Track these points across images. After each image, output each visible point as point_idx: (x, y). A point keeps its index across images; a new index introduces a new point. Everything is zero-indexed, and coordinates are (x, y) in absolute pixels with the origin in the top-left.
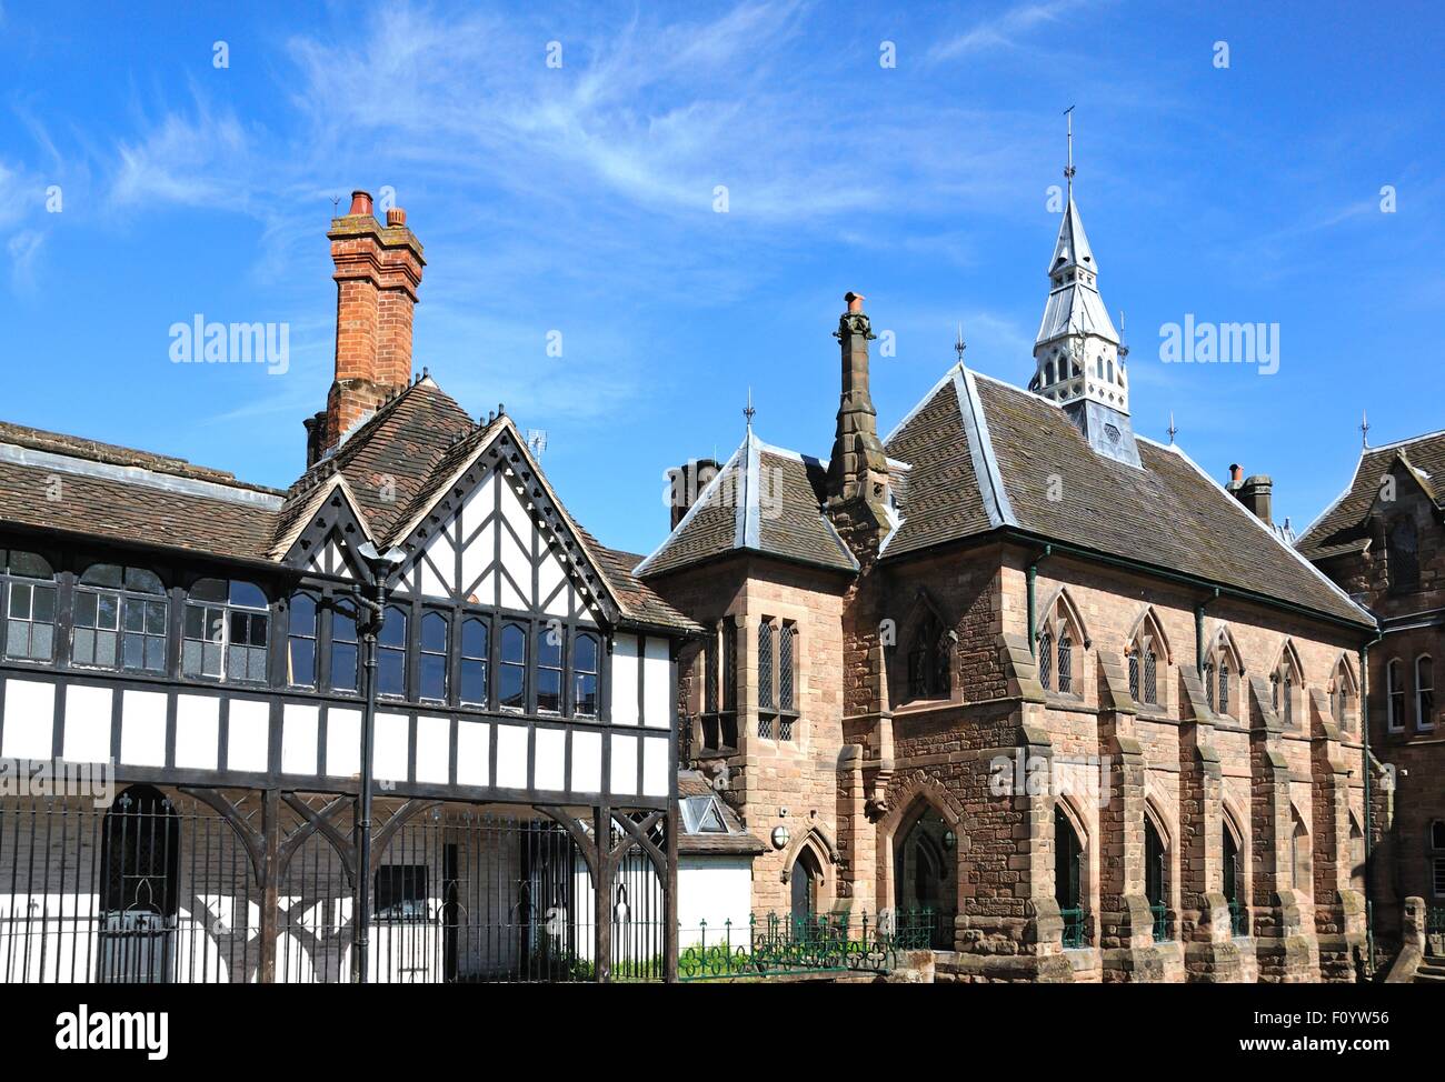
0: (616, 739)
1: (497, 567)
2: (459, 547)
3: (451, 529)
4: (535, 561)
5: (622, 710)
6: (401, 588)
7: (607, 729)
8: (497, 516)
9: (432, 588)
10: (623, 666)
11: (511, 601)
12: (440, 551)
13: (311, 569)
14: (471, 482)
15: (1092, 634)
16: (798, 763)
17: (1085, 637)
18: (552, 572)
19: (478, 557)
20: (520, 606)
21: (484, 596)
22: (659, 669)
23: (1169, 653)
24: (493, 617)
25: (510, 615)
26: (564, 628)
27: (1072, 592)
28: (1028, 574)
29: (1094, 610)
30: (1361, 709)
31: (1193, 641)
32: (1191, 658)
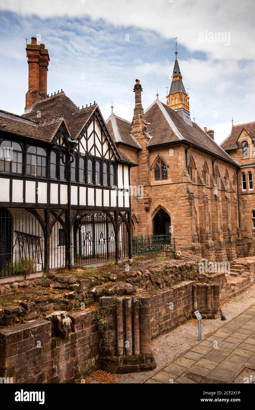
1: (95, 145)
2: (87, 139)
3: (85, 134)
4: (102, 144)
5: (120, 184)
6: (75, 150)
8: (94, 132)
9: (82, 151)
10: (120, 172)
11: (98, 155)
12: (83, 141)
13: (56, 144)
17: (195, 167)
18: (106, 147)
19: (91, 142)
20: (100, 156)
21: (93, 153)
22: (127, 173)
23: (208, 171)
24: (94, 159)
25: (98, 158)
26: (108, 162)
27: (193, 156)
28: (186, 152)
29: (196, 161)
30: (237, 185)
31: (212, 169)
32: (212, 173)
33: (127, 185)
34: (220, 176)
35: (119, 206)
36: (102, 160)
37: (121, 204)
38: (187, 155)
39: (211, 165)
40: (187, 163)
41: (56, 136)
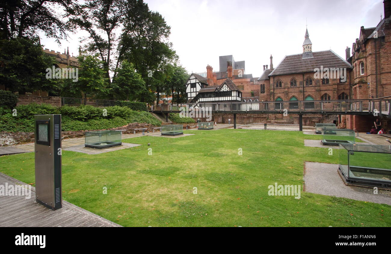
5: (233, 95)
6: (220, 91)
7: (232, 96)
9: (222, 91)
10: (233, 93)
12: (222, 89)
14: (223, 85)
15: (283, 81)
18: (228, 89)
19: (224, 89)
21: (225, 91)
22: (235, 93)
26: (229, 92)
27: (280, 78)
28: (274, 78)
29: (284, 79)
30: (349, 79)
31: (302, 79)
32: (302, 80)
33: (235, 95)
34: (313, 80)
36: (227, 92)
37: (233, 99)
38: (275, 79)
39: (302, 77)
40: (274, 82)
41: (216, 90)
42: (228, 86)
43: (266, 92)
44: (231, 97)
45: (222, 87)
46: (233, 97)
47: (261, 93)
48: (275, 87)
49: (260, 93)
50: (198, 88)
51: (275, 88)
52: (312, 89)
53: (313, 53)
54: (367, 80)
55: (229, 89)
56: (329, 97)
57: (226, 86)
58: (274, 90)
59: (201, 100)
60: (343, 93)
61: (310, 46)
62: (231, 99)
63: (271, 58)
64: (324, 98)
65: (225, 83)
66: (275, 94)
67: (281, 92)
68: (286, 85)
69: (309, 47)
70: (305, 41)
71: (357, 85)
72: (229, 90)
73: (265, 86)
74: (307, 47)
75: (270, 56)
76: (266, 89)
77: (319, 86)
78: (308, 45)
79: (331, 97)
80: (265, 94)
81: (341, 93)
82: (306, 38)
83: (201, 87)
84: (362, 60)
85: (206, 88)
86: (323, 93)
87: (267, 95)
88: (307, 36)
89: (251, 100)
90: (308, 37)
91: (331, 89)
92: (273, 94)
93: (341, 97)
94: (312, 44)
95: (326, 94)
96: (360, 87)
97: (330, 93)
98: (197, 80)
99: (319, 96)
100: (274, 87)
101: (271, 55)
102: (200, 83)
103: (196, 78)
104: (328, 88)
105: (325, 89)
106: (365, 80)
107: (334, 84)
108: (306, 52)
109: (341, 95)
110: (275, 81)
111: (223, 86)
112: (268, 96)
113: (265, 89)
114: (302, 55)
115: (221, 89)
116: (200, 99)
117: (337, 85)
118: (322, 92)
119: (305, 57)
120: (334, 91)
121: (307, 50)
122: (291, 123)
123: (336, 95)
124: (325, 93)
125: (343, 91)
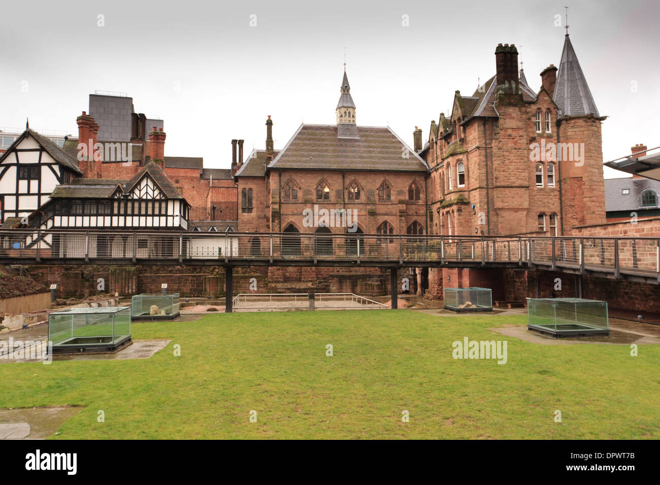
0: (168, 217)
1: (147, 193)
2: (140, 191)
3: (139, 187)
4: (154, 191)
5: (170, 212)
6: (130, 198)
7: (166, 216)
8: (147, 185)
9: (135, 197)
10: (170, 205)
11: (149, 198)
12: (137, 192)
13: (116, 197)
14: (141, 180)
16: (252, 218)
17: (300, 187)
18: (157, 192)
19: (143, 192)
20: (151, 198)
21: (144, 197)
22: (177, 205)
24: (147, 201)
25: (149, 200)
26: (160, 201)
27: (295, 178)
28: (280, 176)
29: (303, 180)
30: (425, 194)
31: (342, 184)
32: (341, 188)
33: (177, 212)
34: (363, 189)
35: (168, 225)
36: (154, 200)
37: (170, 224)
38: (282, 178)
39: (341, 180)
40: (280, 186)
41: (115, 194)
42: (155, 184)
43: (255, 210)
44: (163, 219)
45: (136, 187)
46: (170, 219)
47: (244, 210)
48: (284, 197)
49: (240, 211)
50: (49, 182)
51: (282, 201)
52: (361, 209)
53: (358, 128)
54: (470, 199)
55: (160, 193)
56: (391, 230)
57: (150, 184)
58: (280, 206)
59: (60, 221)
60: (415, 223)
61: (351, 110)
62: (163, 224)
63: (269, 123)
64: (382, 231)
65: (147, 176)
66: (282, 217)
67: (296, 212)
68: (307, 195)
69: (349, 113)
70: (342, 98)
71: (455, 208)
72: (158, 198)
73: (254, 195)
74: (347, 112)
75: (267, 118)
76: (256, 201)
77: (374, 204)
78: (349, 109)
79: (395, 229)
80: (254, 214)
81: (412, 222)
82: (344, 91)
83: (60, 180)
84: (461, 157)
85: (74, 183)
86: (381, 219)
87: (259, 217)
88: (346, 88)
89: (215, 228)
90: (348, 91)
91: (394, 211)
92: (277, 215)
93: (411, 229)
94: (355, 108)
95: (385, 223)
96: (459, 210)
97: (394, 221)
98: (44, 155)
99: (375, 225)
100: (280, 198)
101: (269, 116)
102: (56, 168)
103: (42, 149)
104: (390, 210)
105: (384, 212)
106: (467, 197)
107: (401, 202)
108: (344, 122)
109: (411, 225)
110: (283, 184)
111: (139, 183)
112: (260, 220)
113: (254, 202)
114: (335, 129)
115: (132, 192)
116: (57, 219)
117: (406, 204)
118: (379, 217)
119: (342, 134)
120: (401, 216)
121: (346, 120)
122: (323, 289)
123: (404, 225)
124: (384, 220)
125: (415, 218)
